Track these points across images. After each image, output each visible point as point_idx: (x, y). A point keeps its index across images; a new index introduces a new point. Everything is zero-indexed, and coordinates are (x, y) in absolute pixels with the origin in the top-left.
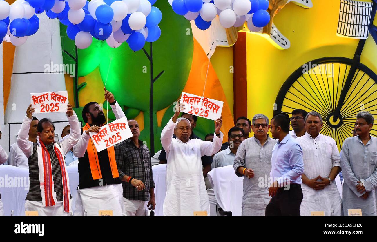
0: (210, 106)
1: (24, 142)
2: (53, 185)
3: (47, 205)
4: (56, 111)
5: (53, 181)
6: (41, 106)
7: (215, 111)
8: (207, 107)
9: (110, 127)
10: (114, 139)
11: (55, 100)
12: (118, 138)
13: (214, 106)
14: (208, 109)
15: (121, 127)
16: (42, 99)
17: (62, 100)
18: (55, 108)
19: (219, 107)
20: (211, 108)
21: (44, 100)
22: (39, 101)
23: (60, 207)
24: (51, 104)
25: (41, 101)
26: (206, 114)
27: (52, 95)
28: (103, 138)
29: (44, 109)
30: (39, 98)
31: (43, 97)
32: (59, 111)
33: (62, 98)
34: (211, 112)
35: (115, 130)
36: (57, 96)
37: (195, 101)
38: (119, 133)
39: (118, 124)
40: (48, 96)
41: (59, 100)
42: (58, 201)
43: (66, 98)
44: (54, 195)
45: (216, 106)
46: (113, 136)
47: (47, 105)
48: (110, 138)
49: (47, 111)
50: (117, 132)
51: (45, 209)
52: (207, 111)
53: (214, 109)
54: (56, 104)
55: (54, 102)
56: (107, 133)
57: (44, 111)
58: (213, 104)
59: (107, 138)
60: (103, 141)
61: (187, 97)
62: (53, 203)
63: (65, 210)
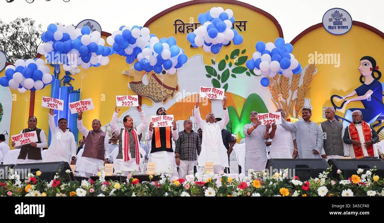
0: (217, 92)
1: (113, 126)
2: (129, 149)
3: (125, 160)
4: (131, 106)
5: (129, 147)
6: (122, 102)
7: (220, 94)
8: (216, 93)
9: (163, 117)
10: (163, 124)
11: (131, 100)
12: (165, 124)
13: (219, 92)
14: (216, 94)
15: (169, 119)
16: (123, 99)
17: (135, 100)
18: (131, 104)
19: (222, 92)
20: (218, 93)
21: (124, 99)
22: (121, 100)
23: (134, 161)
24: (128, 102)
25: (122, 100)
26: (215, 97)
27: (129, 97)
28: (157, 121)
29: (124, 104)
30: (121, 98)
31: (123, 98)
32: (133, 106)
33: (135, 99)
34: (218, 95)
35: (166, 119)
36: (132, 98)
37: (208, 90)
38: (167, 122)
39: (168, 117)
40: (126, 98)
41: (133, 100)
42: (132, 158)
43: (137, 99)
44: (130, 155)
45: (221, 91)
46: (163, 122)
47: (126, 102)
48: (161, 123)
49: (126, 105)
50: (166, 121)
51: (124, 163)
52: (215, 95)
53: (220, 93)
54: (131, 102)
55: (130, 101)
56: (161, 119)
57: (124, 105)
58: (219, 91)
59: (160, 122)
60: (157, 123)
61: (203, 89)
62: (128, 159)
63: (137, 164)
